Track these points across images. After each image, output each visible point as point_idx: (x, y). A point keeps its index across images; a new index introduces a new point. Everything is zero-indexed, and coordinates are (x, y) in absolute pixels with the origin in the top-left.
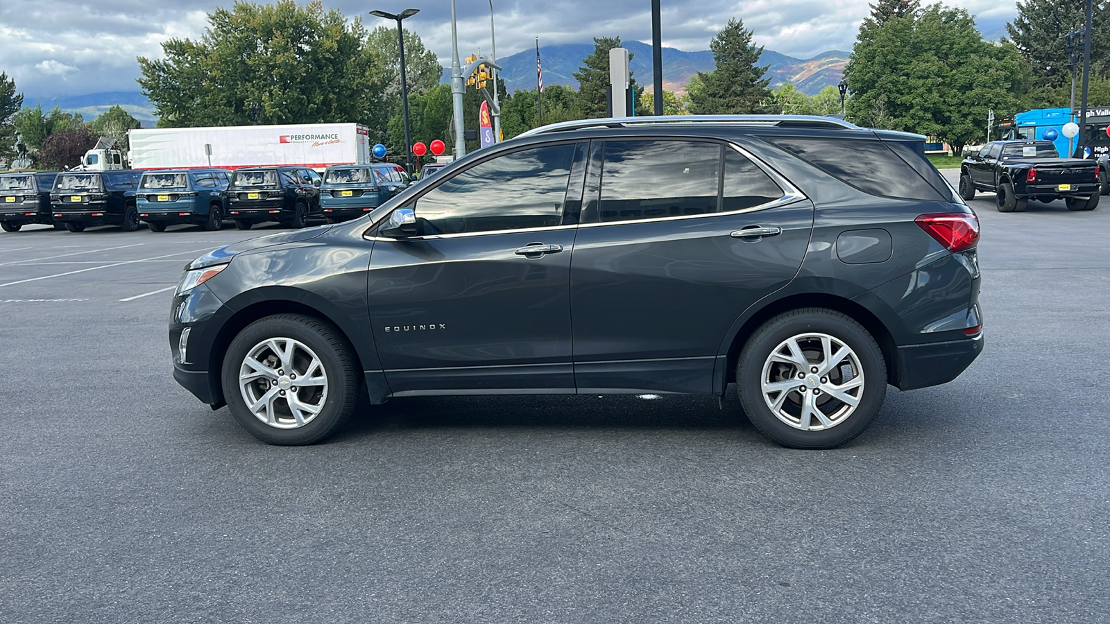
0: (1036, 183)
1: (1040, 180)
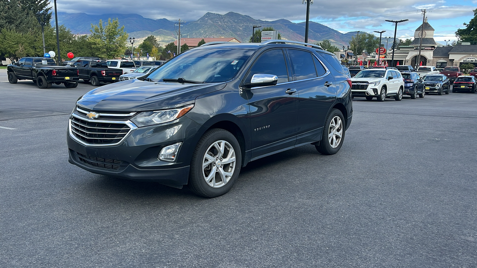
0: (56, 76)
1: (58, 75)
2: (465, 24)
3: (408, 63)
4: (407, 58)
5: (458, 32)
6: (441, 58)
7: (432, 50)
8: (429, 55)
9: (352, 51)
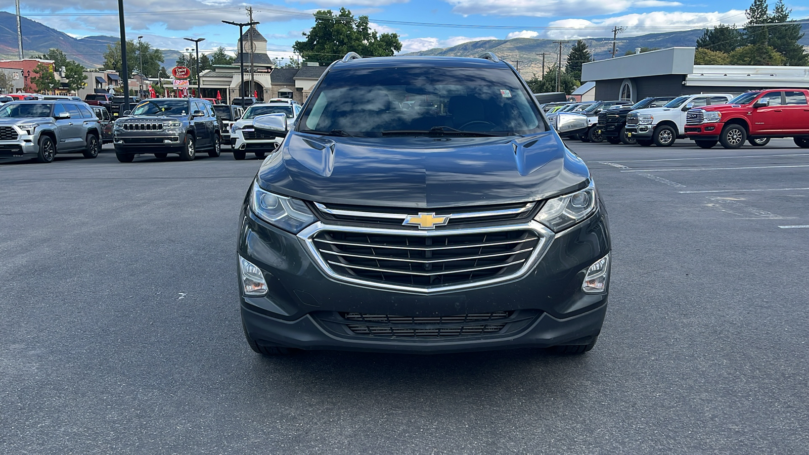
2: (304, 34)
3: (235, 94)
4: (233, 85)
5: (296, 45)
6: (284, 85)
7: (268, 72)
8: (265, 80)
9: (116, 72)
